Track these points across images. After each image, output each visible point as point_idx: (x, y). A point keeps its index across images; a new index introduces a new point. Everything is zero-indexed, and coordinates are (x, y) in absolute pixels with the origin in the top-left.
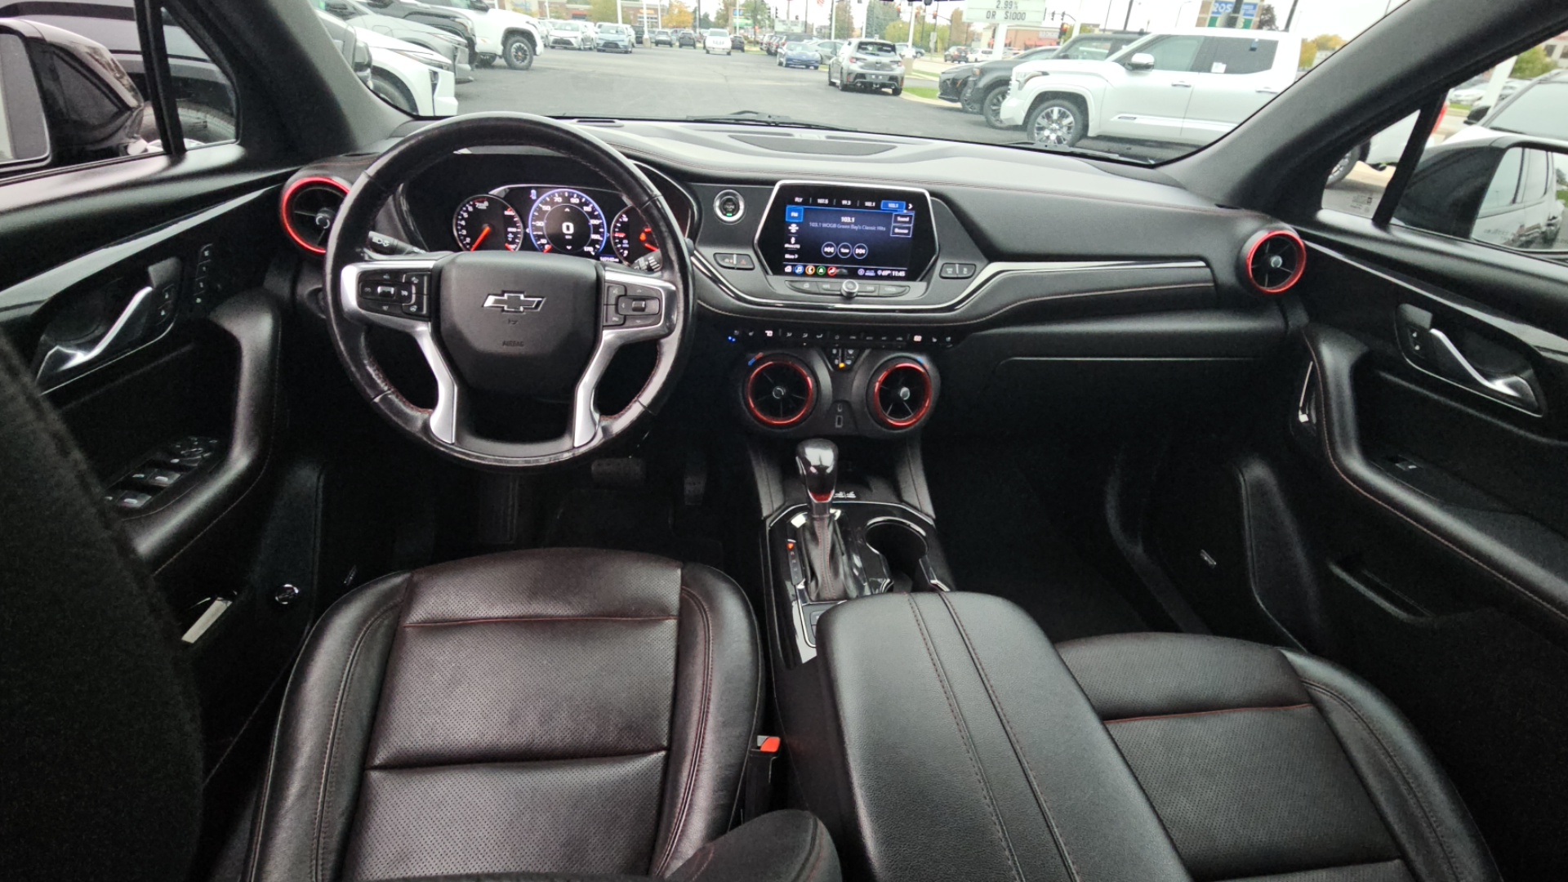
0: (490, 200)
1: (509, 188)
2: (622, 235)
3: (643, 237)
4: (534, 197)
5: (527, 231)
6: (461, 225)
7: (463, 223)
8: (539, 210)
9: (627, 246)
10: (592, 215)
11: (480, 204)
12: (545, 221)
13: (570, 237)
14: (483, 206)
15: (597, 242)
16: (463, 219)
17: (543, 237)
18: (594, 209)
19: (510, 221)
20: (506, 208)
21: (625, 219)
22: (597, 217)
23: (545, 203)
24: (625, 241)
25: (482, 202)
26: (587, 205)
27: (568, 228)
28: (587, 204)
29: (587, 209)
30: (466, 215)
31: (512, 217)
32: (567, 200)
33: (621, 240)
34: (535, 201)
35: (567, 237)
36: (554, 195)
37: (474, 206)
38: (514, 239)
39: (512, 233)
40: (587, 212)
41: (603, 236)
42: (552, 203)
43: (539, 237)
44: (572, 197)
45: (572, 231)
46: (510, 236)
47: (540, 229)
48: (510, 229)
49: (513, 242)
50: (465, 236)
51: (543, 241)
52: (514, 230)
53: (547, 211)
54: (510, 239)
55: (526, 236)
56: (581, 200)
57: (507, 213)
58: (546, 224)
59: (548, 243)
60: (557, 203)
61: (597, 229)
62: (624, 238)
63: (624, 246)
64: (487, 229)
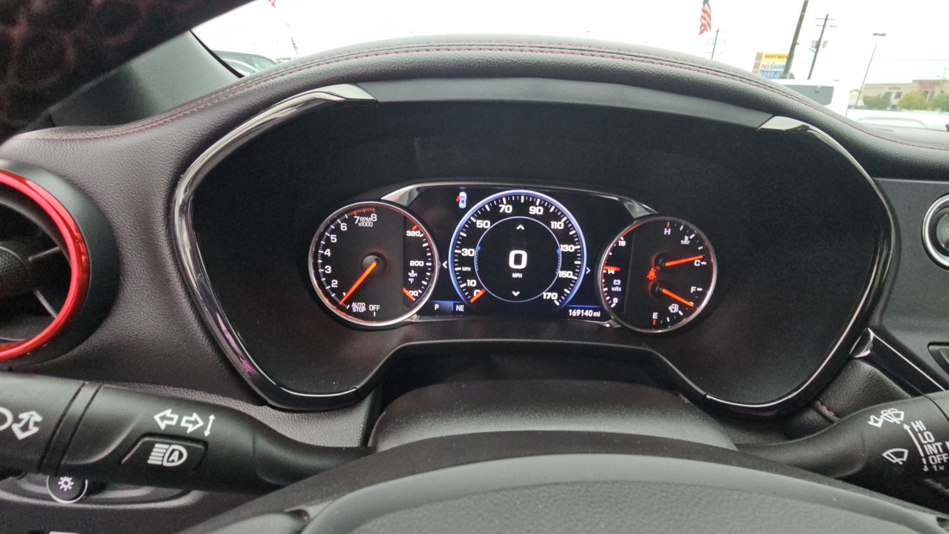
0: (379, 210)
1: (418, 189)
2: (612, 271)
3: (652, 274)
4: (462, 205)
5: (444, 265)
6: (324, 257)
7: (328, 252)
8: (471, 227)
9: (619, 289)
10: (565, 236)
11: (363, 219)
12: (478, 248)
13: (520, 275)
14: (367, 222)
15: (566, 283)
16: (329, 244)
17: (471, 275)
18: (568, 227)
19: (415, 249)
20: (409, 225)
21: (623, 243)
22: (570, 240)
23: (482, 215)
24: (617, 282)
25: (368, 215)
26: (558, 219)
27: (518, 259)
28: (557, 216)
29: (556, 225)
30: (334, 238)
31: (419, 241)
32: (521, 207)
33: (609, 279)
34: (465, 211)
35: (515, 275)
36: (499, 201)
37: (350, 222)
38: (418, 280)
39: (416, 269)
40: (555, 231)
41: (577, 274)
42: (493, 214)
43: (464, 276)
44: (534, 204)
45: (524, 265)
46: (413, 274)
47: (468, 261)
48: (413, 263)
49: (417, 285)
50: (329, 278)
51: (472, 283)
52: (420, 263)
53: (484, 229)
54: (411, 280)
55: (444, 272)
56: (546, 209)
57: (410, 233)
58: (480, 254)
59: (479, 287)
60: (505, 215)
61: (569, 261)
62: (617, 276)
63: (613, 289)
64: (371, 264)
